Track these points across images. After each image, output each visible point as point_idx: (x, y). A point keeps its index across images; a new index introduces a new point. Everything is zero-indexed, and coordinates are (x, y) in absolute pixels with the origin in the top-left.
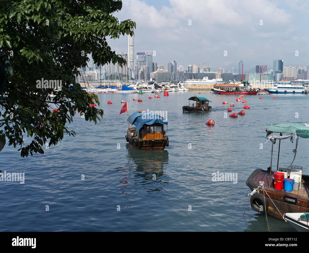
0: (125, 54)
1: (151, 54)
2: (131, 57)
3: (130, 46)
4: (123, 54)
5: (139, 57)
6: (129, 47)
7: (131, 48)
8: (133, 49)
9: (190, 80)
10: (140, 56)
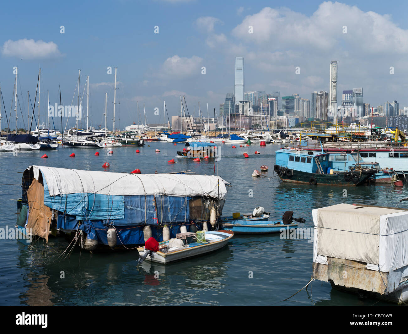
0: (325, 93)
1: (361, 93)
2: (334, 97)
3: (332, 82)
4: (322, 93)
5: (345, 97)
6: (330, 83)
7: (334, 85)
8: (337, 86)
9: (333, 127)
10: (347, 95)
